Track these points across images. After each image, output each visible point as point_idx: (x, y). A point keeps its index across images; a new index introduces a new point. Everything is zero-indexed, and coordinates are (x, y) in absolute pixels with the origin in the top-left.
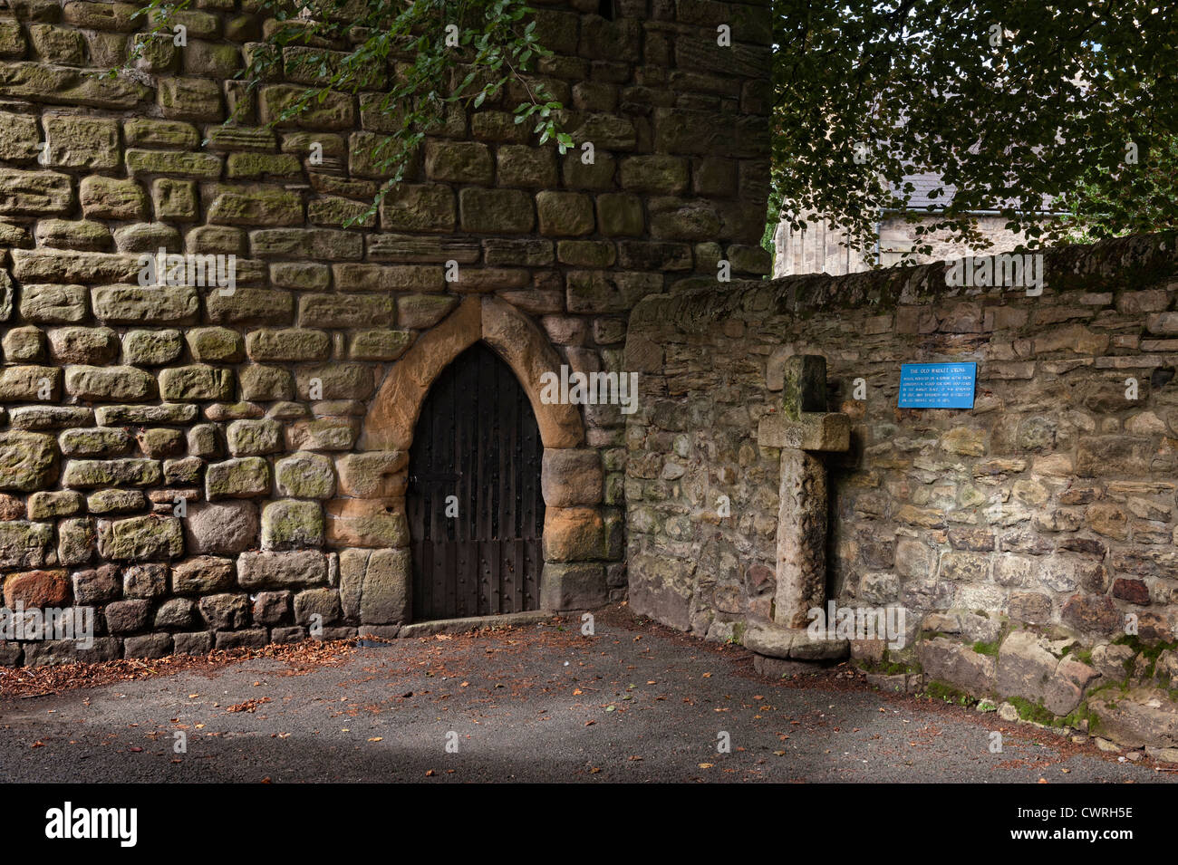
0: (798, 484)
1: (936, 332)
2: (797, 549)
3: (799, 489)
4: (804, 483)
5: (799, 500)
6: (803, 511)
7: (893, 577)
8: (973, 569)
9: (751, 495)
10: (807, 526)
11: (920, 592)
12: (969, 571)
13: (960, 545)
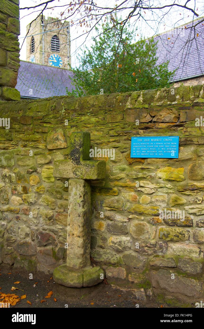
0: (81, 197)
1: (151, 122)
2: (81, 229)
3: (82, 199)
4: (84, 195)
5: (81, 204)
6: (83, 210)
7: (128, 238)
8: (180, 236)
9: (37, 199)
10: (85, 217)
11: (147, 246)
12: (178, 237)
13: (171, 224)
